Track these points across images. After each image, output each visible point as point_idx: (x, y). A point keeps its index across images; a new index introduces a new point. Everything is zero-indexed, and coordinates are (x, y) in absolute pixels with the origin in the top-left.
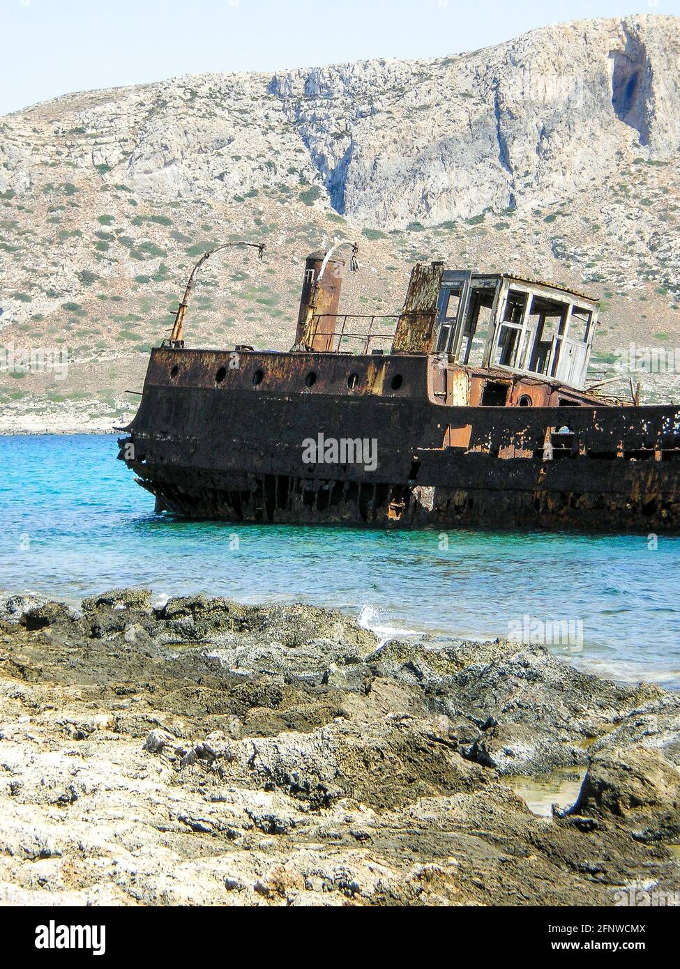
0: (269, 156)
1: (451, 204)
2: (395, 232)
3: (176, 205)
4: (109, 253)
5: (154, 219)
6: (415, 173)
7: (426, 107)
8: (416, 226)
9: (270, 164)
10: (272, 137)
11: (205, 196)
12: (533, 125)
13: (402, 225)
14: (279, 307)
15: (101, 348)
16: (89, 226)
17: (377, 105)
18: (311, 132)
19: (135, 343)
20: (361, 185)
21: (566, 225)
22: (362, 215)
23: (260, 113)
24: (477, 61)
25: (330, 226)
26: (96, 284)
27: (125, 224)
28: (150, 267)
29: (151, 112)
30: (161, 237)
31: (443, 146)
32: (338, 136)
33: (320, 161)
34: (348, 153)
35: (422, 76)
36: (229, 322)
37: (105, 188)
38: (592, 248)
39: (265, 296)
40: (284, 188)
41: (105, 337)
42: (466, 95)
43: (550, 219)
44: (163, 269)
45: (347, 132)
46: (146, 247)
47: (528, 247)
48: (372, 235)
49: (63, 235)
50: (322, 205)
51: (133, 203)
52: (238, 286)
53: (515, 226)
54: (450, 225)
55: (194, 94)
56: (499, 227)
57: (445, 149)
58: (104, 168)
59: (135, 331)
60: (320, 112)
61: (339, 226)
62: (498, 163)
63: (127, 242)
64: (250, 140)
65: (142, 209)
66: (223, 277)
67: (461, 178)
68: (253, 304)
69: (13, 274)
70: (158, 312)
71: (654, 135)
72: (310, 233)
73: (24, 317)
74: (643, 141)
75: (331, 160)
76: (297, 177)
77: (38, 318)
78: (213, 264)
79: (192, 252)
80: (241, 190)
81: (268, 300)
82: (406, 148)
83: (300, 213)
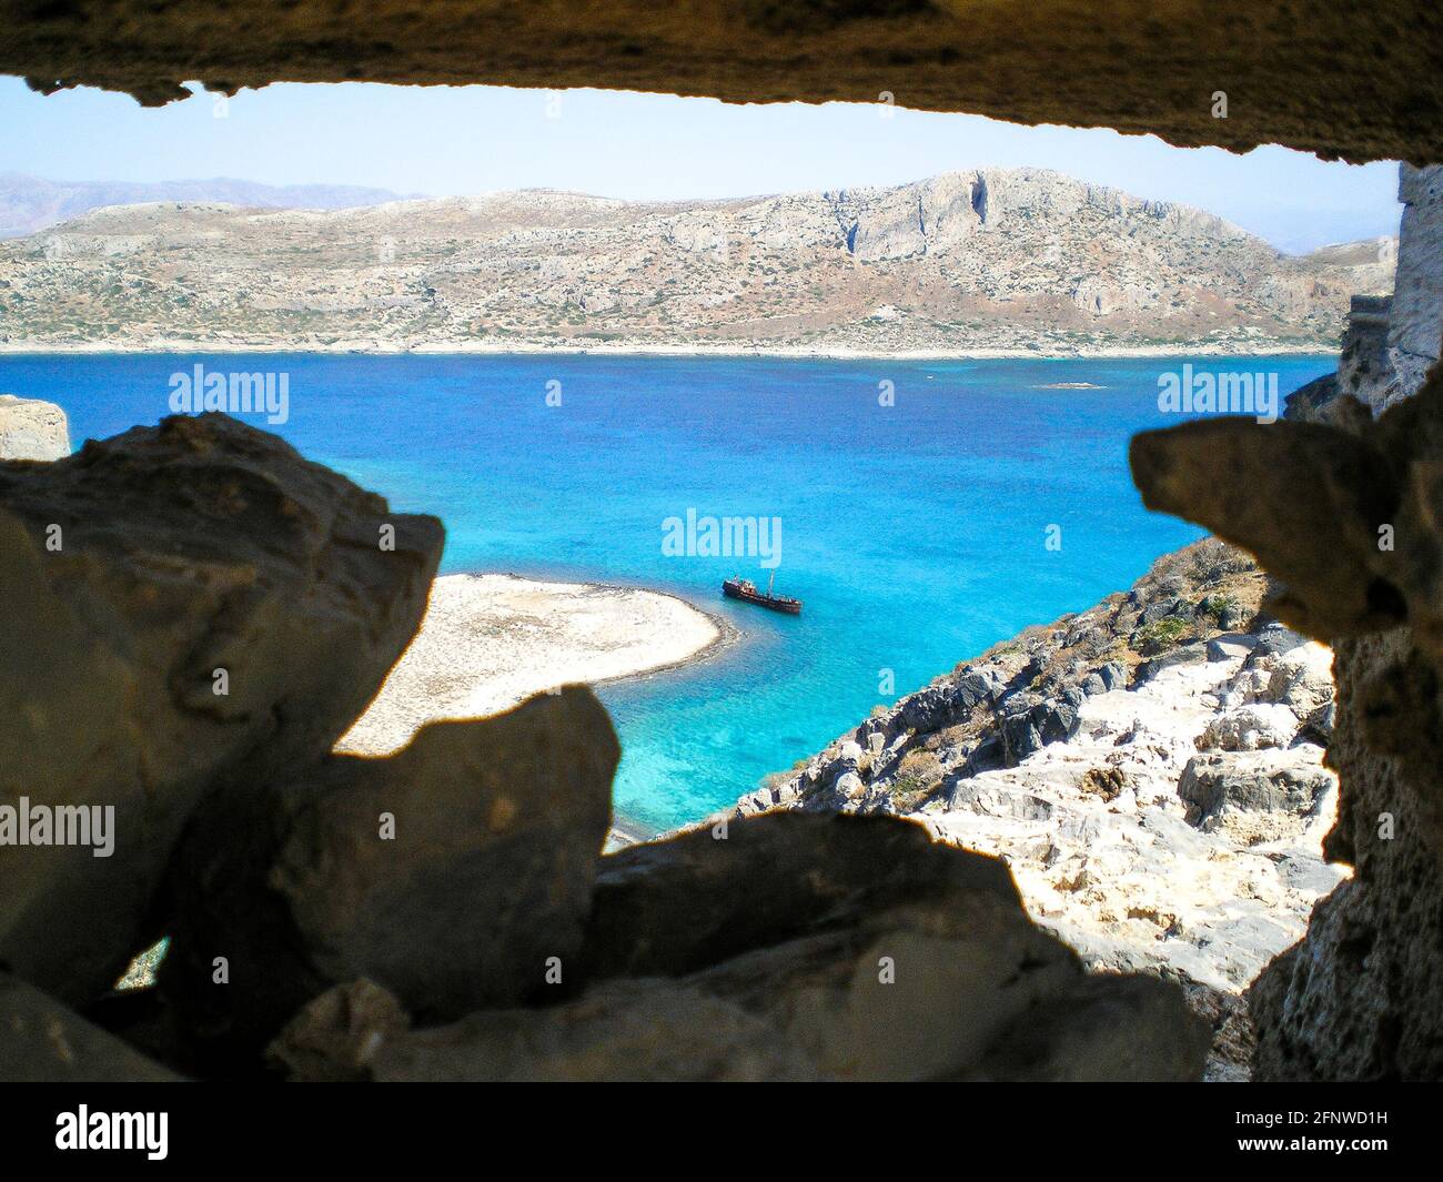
0: (823, 227)
1: (899, 249)
2: (875, 261)
3: (783, 250)
4: (754, 273)
5: (774, 256)
6: (884, 236)
7: (890, 208)
8: (883, 259)
9: (823, 231)
10: (825, 218)
11: (795, 246)
12: (935, 217)
13: (877, 258)
14: (823, 297)
15: (749, 315)
16: (747, 261)
17: (869, 206)
18: (841, 217)
19: (763, 314)
20: (861, 241)
22: (860, 254)
23: (820, 207)
24: (912, 188)
25: (847, 259)
26: (748, 287)
27: (761, 259)
28: (770, 279)
29: (774, 209)
30: (775, 265)
32: (852, 219)
33: (844, 229)
34: (856, 225)
35: (889, 194)
36: (801, 304)
37: (753, 243)
38: (957, 272)
39: (817, 291)
40: (829, 241)
41: (751, 311)
42: (907, 203)
43: (940, 257)
44: (776, 279)
45: (856, 218)
46: (769, 269)
47: (930, 270)
48: (865, 263)
49: (736, 264)
50: (844, 249)
51: (765, 249)
52: (806, 287)
53: (926, 260)
54: (898, 259)
55: (792, 200)
56: (919, 260)
57: (897, 226)
58: (754, 234)
59: (763, 308)
60: (845, 209)
61: (851, 259)
62: (920, 230)
63: (762, 267)
64: (815, 221)
65: (769, 252)
66: (800, 283)
67: (903, 238)
68: (812, 295)
69: (715, 283)
70: (773, 299)
71: (987, 219)
72: (838, 262)
73: (719, 302)
74: (983, 222)
75: (849, 229)
76: (834, 236)
77: (724, 302)
78: (796, 277)
79: (788, 272)
80: (810, 243)
81: (818, 294)
82: (881, 225)
83: (834, 253)
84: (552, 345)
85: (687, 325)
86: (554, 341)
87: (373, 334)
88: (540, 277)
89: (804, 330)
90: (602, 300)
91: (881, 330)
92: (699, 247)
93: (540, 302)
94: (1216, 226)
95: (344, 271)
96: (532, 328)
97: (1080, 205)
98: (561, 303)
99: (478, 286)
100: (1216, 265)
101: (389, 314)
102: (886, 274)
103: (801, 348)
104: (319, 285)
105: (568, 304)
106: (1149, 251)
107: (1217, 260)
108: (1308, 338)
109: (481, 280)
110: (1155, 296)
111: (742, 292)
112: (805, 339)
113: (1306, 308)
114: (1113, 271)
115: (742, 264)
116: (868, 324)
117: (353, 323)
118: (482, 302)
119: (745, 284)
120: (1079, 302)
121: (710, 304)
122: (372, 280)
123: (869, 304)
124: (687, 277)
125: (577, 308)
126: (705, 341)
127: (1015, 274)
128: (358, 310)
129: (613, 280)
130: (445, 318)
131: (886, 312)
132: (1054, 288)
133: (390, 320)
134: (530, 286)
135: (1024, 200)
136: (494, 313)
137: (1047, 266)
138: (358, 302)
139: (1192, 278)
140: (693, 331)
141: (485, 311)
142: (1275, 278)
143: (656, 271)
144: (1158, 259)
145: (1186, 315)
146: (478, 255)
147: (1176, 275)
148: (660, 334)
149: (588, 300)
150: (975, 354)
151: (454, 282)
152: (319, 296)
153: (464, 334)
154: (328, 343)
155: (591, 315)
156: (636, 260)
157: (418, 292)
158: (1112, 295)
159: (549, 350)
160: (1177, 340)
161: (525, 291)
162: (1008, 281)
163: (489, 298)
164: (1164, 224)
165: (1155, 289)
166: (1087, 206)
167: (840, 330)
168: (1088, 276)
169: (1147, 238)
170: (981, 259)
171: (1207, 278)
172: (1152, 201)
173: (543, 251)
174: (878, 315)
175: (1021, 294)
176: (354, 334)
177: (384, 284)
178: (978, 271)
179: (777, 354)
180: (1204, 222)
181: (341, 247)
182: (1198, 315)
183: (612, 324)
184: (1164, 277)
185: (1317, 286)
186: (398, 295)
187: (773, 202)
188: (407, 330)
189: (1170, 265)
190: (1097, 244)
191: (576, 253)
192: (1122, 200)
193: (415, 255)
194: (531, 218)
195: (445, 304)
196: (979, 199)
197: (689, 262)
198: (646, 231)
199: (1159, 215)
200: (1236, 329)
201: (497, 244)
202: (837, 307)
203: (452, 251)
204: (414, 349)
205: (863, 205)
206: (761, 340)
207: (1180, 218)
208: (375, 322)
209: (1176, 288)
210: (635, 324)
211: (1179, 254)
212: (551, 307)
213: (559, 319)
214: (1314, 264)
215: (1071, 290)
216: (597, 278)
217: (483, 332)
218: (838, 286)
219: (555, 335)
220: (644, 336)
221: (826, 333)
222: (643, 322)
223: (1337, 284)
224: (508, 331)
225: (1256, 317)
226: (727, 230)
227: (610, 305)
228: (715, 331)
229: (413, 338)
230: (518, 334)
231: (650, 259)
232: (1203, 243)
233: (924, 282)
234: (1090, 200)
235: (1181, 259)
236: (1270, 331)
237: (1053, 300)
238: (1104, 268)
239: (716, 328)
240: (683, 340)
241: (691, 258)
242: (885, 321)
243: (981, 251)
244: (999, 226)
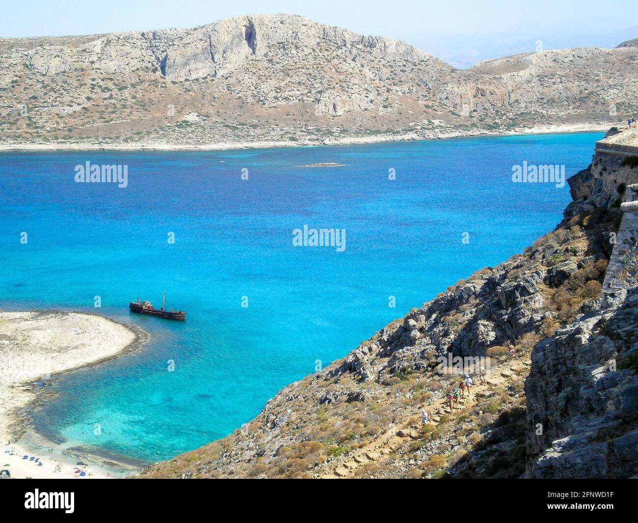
0: (142, 57)
1: (197, 73)
2: (181, 82)
3: (114, 74)
4: (95, 91)
5: (108, 79)
6: (186, 64)
7: (189, 44)
8: (187, 80)
9: (143, 60)
10: (143, 51)
11: (123, 71)
12: (221, 50)
13: (183, 80)
14: (146, 107)
15: (94, 121)
16: (89, 82)
17: (174, 42)
20: (170, 67)
21: (232, 80)
22: (171, 76)
23: (139, 44)
24: (204, 29)
25: (162, 80)
26: (91, 101)
27: (99, 81)
28: (107, 95)
29: (106, 44)
30: (110, 85)
32: (163, 52)
33: (158, 59)
34: (166, 56)
35: (188, 34)
36: (131, 113)
37: (93, 69)
38: (238, 88)
39: (142, 104)
40: (147, 68)
41: (95, 118)
42: (201, 40)
43: (226, 78)
44: (111, 95)
45: (165, 51)
46: (106, 88)
47: (220, 87)
48: (174, 83)
49: (81, 85)
50: (159, 73)
51: (102, 74)
52: (134, 101)
53: (217, 80)
54: (197, 80)
55: (119, 38)
56: (212, 80)
57: (195, 56)
58: (92, 62)
59: (104, 116)
60: (157, 44)
61: (164, 80)
62: (211, 60)
63: (100, 87)
64: (136, 53)
65: (105, 76)
66: (129, 98)
67: (200, 65)
68: (138, 107)
69: (67, 98)
70: (110, 110)
71: (257, 51)
72: (155, 83)
73: (71, 112)
75: (161, 59)
76: (151, 64)
77: (75, 112)
78: (126, 93)
79: (120, 89)
80: (134, 69)
81: (143, 105)
82: (183, 56)
83: (152, 76)
85: (48, 129)
89: (135, 131)
91: (189, 130)
92: (54, 72)
94: (409, 52)
97: (318, 40)
100: (411, 79)
102: (190, 91)
103: (134, 144)
106: (366, 70)
107: (411, 76)
108: (474, 125)
110: (372, 102)
111: (87, 104)
112: (136, 137)
113: (472, 105)
114: (342, 84)
115: (85, 84)
116: (180, 126)
119: (89, 99)
120: (322, 107)
121: (64, 114)
123: (180, 112)
124: (45, 94)
126: (63, 140)
127: (278, 89)
131: (192, 117)
135: (281, 37)
137: (299, 83)
139: (395, 88)
140: (52, 133)
142: (450, 86)
143: (22, 90)
144: (372, 76)
145: (392, 114)
147: (384, 86)
148: (28, 136)
156: (6, 81)
158: (344, 103)
160: (388, 131)
162: (274, 94)
164: (375, 51)
165: (371, 96)
166: (323, 40)
167: (160, 129)
168: (327, 89)
169: (364, 62)
170: (254, 80)
171: (405, 88)
172: (366, 36)
174: (187, 119)
175: (282, 103)
178: (253, 88)
179: (117, 148)
180: (401, 49)
182: (400, 114)
184: (377, 89)
185: (478, 90)
189: (380, 80)
190: (332, 67)
192: (346, 36)
196: (250, 37)
197: (46, 83)
198: (12, 61)
199: (371, 46)
200: (426, 122)
202: (158, 115)
205: (170, 42)
206: (104, 139)
207: (385, 47)
209: (385, 95)
210: (7, 129)
211: (386, 72)
214: (475, 74)
215: (316, 99)
218: (156, 100)
220: (16, 137)
221: (151, 133)
222: (13, 127)
223: (492, 88)
225: (438, 113)
226: (73, 60)
228: (70, 133)
231: (17, 81)
232: (401, 64)
233: (216, 95)
234: (325, 36)
235: (388, 75)
236: (449, 122)
237: (305, 107)
238: (337, 83)
239: (70, 130)
240: (46, 140)
241: (47, 81)
242: (192, 124)
243: (254, 73)
244: (265, 55)
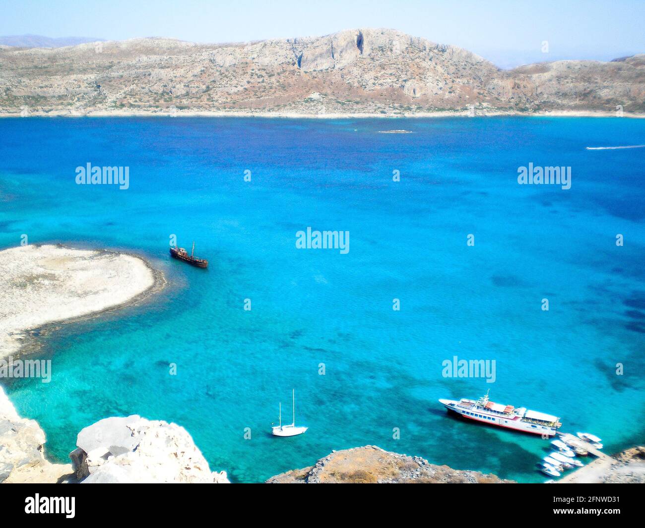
0: (286, 55)
1: (322, 66)
2: (310, 72)
3: (267, 66)
4: (253, 77)
5: (262, 69)
6: (315, 60)
7: (318, 46)
8: (315, 71)
9: (286, 57)
10: (287, 51)
11: (273, 64)
12: (339, 50)
13: (312, 70)
15: (250, 97)
16: (249, 71)
17: (308, 46)
18: (295, 50)
19: (257, 96)
20: (304, 62)
21: (345, 71)
22: (304, 68)
23: (285, 46)
24: (328, 37)
25: (297, 71)
26: (250, 84)
27: (257, 70)
28: (261, 80)
29: (263, 47)
30: (263, 73)
31: (321, 54)
32: (300, 52)
33: (297, 56)
34: (302, 55)
35: (317, 40)
36: (275, 92)
37: (253, 63)
38: (349, 77)
40: (289, 62)
41: (251, 95)
42: (326, 44)
43: (341, 70)
44: (263, 80)
45: (302, 51)
46: (260, 75)
47: (336, 76)
48: (306, 72)
49: (245, 73)
50: (296, 66)
51: (259, 66)
52: (278, 84)
53: (335, 71)
54: (322, 70)
55: (272, 43)
56: (331, 71)
57: (321, 55)
58: (254, 59)
59: (257, 94)
60: (297, 47)
61: (299, 71)
62: (332, 57)
63: (257, 74)
64: (283, 52)
65: (261, 67)
66: (275, 82)
67: (324, 61)
68: (280, 88)
69: (234, 82)
70: (262, 90)
71: (363, 52)
72: (293, 72)
73: (236, 91)
74: (361, 53)
75: (299, 56)
76: (291, 60)
77: (238, 91)
78: (273, 79)
80: (280, 63)
81: (284, 87)
82: (313, 55)
83: (291, 68)
84: (155, 112)
85: (220, 102)
86: (156, 110)
87: (69, 107)
88: (151, 79)
89: (276, 104)
90: (180, 89)
91: (312, 104)
92: (227, 65)
93: (150, 91)
94: (469, 56)
95: (58, 77)
96: (146, 104)
97: (407, 46)
98: (161, 91)
99: (121, 83)
100: (470, 74)
101: (78, 98)
102: (316, 78)
103: (274, 113)
104: (45, 84)
105: (164, 92)
106: (439, 68)
107: (470, 72)
108: (511, 108)
109: (122, 81)
110: (441, 88)
111: (247, 86)
112: (276, 109)
113: (510, 94)
114: (421, 76)
115: (247, 73)
116: (306, 101)
117: (60, 102)
118: (122, 91)
119: (249, 82)
120: (405, 91)
121: (231, 92)
122: (70, 81)
123: (307, 92)
124: (221, 79)
125: (168, 94)
126: (229, 110)
127: (376, 78)
128: (63, 95)
129: (185, 80)
130: (105, 99)
131: (315, 96)
132: (394, 84)
133: (79, 100)
134: (146, 83)
135: (381, 43)
136: (128, 97)
137: (391, 74)
138: (62, 91)
139: (458, 80)
141: (124, 95)
142: (496, 80)
143: (207, 76)
144: (443, 71)
145: (454, 97)
146: (122, 68)
147: (451, 78)
148: (207, 106)
149: (173, 90)
150: (356, 115)
151: (110, 82)
152: (45, 89)
153: (112, 107)
154: (47, 112)
155: (174, 97)
156: (197, 71)
157: (93, 87)
158: (421, 88)
159: (154, 114)
160: (450, 109)
161: (144, 86)
162: (373, 81)
163: (126, 89)
164: (446, 55)
165: (441, 85)
166: (410, 46)
167: (292, 103)
168: (410, 79)
169: (438, 61)
170: (360, 71)
171: (465, 80)
172: (440, 44)
173: (152, 67)
174: (312, 97)
175: (378, 87)
176: (60, 107)
177: (76, 83)
178: (359, 77)
179: (263, 115)
180: (464, 54)
181: (58, 65)
182: (460, 97)
183: (185, 102)
184: (445, 80)
185: (515, 84)
186: (83, 88)
187: (263, 43)
188: (86, 105)
189: (448, 74)
190: (415, 64)
191: (168, 67)
192: (427, 44)
193: (92, 69)
194: (149, 51)
195: (104, 92)
196: (360, 42)
197: (222, 72)
198: (202, 57)
199: (443, 51)
200: (478, 104)
201: (131, 63)
202: (292, 93)
203: (110, 67)
204: (89, 114)
205: (305, 45)
206: (255, 109)
207: (453, 52)
208: (71, 101)
209: (450, 84)
210: (196, 102)
211: (452, 69)
212: (156, 93)
213: (159, 99)
214: (515, 74)
215: (402, 85)
216: (178, 80)
217: (122, 105)
218: (292, 83)
219: (157, 107)
220: (199, 107)
221: (286, 105)
222: (199, 100)
223: (525, 83)
224: (134, 105)
225: (487, 98)
226: (241, 57)
227: (184, 92)
228: (234, 105)
229: (89, 109)
230: (139, 106)
231: (204, 71)
232: (463, 64)
233: (333, 81)
234: (412, 44)
235: (453, 71)
236: (493, 105)
237: (394, 90)
238: (417, 75)
239: (234, 103)
240: (218, 109)
241: (223, 70)
242: (315, 100)
243: (360, 67)
244: (369, 55)
